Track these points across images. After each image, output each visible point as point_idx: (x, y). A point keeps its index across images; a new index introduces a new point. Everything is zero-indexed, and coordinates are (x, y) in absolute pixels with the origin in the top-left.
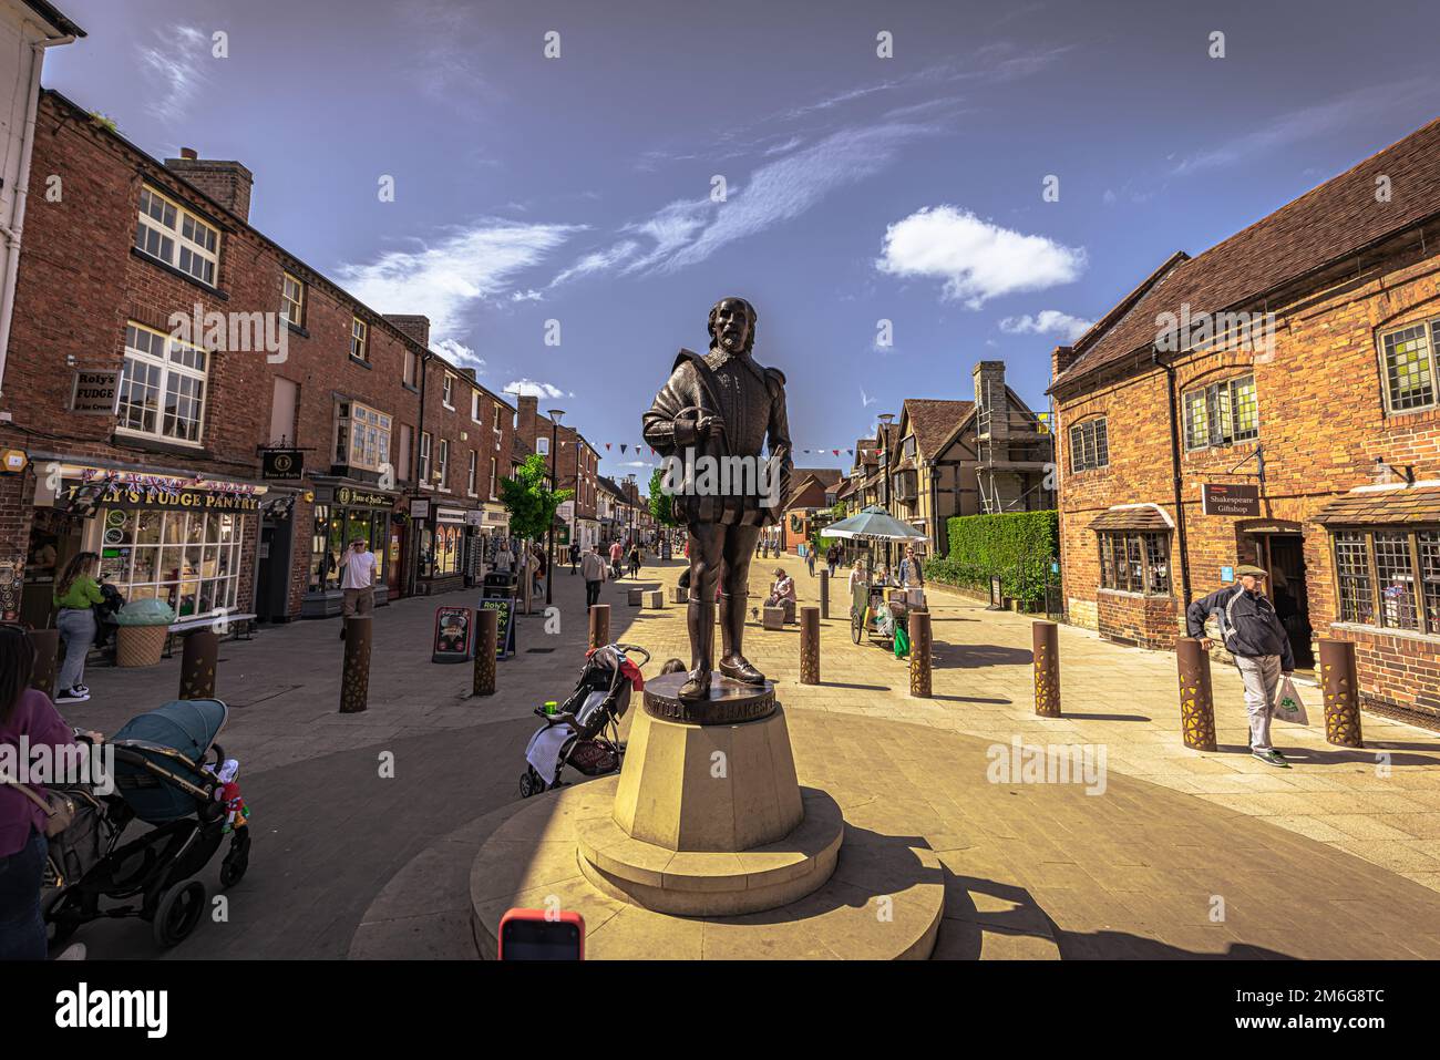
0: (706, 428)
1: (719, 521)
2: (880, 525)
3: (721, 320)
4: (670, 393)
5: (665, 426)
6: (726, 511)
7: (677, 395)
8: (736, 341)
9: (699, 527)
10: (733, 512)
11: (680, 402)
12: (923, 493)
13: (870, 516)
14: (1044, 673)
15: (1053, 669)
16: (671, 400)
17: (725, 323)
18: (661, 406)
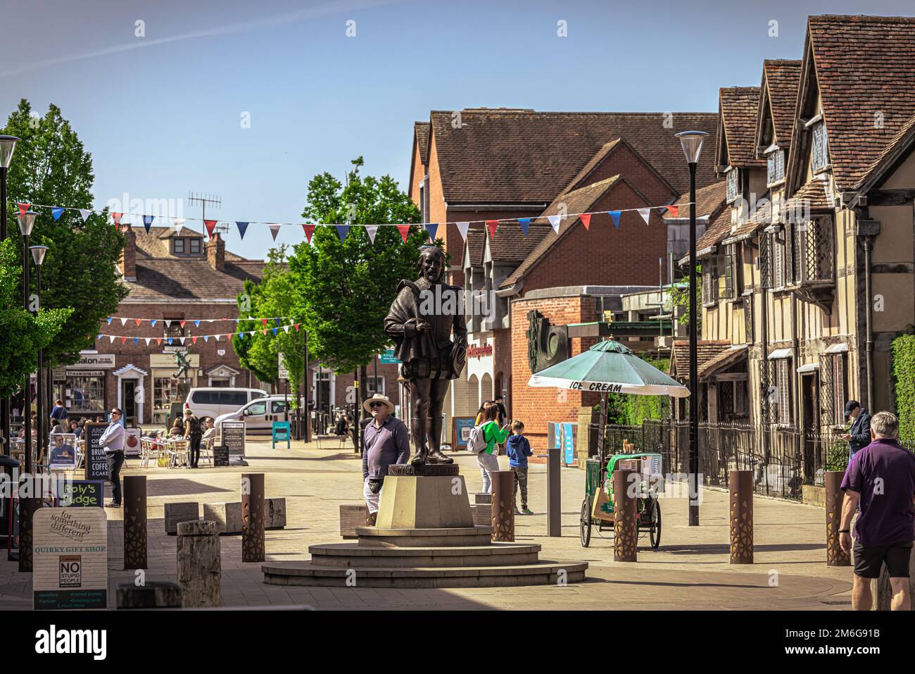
0: (422, 329)
1: (428, 377)
2: (612, 369)
3: (426, 264)
4: (400, 307)
5: (399, 327)
6: (432, 372)
7: (404, 309)
8: (435, 277)
9: (417, 380)
10: (435, 372)
11: (406, 313)
12: (845, 274)
13: (600, 354)
14: (736, 520)
15: (744, 516)
16: (400, 311)
17: (429, 267)
18: (395, 315)
